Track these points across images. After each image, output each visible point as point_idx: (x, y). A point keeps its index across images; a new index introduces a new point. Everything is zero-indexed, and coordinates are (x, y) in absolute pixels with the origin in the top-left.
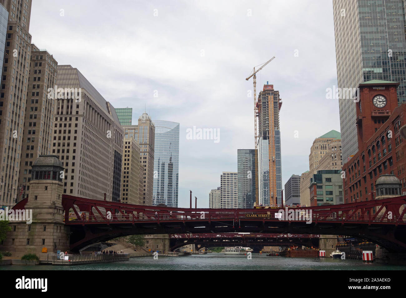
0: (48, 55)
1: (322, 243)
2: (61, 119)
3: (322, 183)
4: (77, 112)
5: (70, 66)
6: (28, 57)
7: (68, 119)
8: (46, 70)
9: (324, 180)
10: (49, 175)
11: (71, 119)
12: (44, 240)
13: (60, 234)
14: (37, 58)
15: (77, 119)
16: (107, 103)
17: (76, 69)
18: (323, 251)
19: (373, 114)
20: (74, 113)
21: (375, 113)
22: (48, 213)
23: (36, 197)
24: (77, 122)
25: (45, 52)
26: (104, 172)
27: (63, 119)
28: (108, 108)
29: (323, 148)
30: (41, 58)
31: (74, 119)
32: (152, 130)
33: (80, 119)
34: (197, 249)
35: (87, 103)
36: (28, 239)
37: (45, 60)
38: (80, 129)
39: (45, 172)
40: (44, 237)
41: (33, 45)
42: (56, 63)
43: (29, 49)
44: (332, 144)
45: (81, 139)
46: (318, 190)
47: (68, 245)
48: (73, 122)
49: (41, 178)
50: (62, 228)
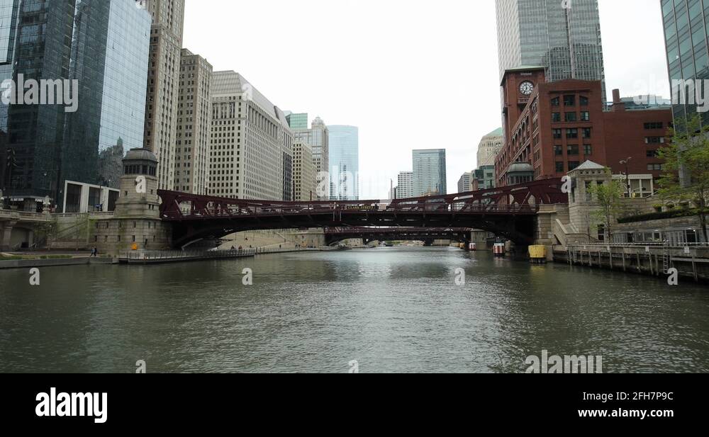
0: (201, 58)
1: (473, 235)
2: (225, 123)
3: (483, 177)
4: (240, 116)
5: (233, 71)
6: (177, 60)
7: (231, 122)
8: (199, 73)
9: (485, 175)
10: (138, 169)
11: (233, 123)
12: (134, 236)
13: (154, 231)
14: (191, 62)
15: (239, 123)
16: (275, 107)
17: (237, 74)
18: (473, 244)
19: (519, 102)
20: (236, 116)
21: (521, 100)
22: (138, 209)
23: (126, 192)
24: (239, 125)
25: (197, 56)
26: (273, 173)
27: (227, 123)
28: (276, 112)
29: (490, 144)
30: (194, 62)
31: (236, 122)
32: (325, 132)
33: (243, 122)
34: (365, 243)
35: (250, 107)
36: (119, 236)
37: (198, 64)
38: (242, 131)
39: (135, 166)
40: (135, 234)
41: (185, 50)
42: (211, 67)
43: (178, 53)
44: (496, 141)
45: (244, 142)
46: (479, 185)
47: (170, 241)
48: (236, 125)
49: (130, 173)
50: (158, 224)
